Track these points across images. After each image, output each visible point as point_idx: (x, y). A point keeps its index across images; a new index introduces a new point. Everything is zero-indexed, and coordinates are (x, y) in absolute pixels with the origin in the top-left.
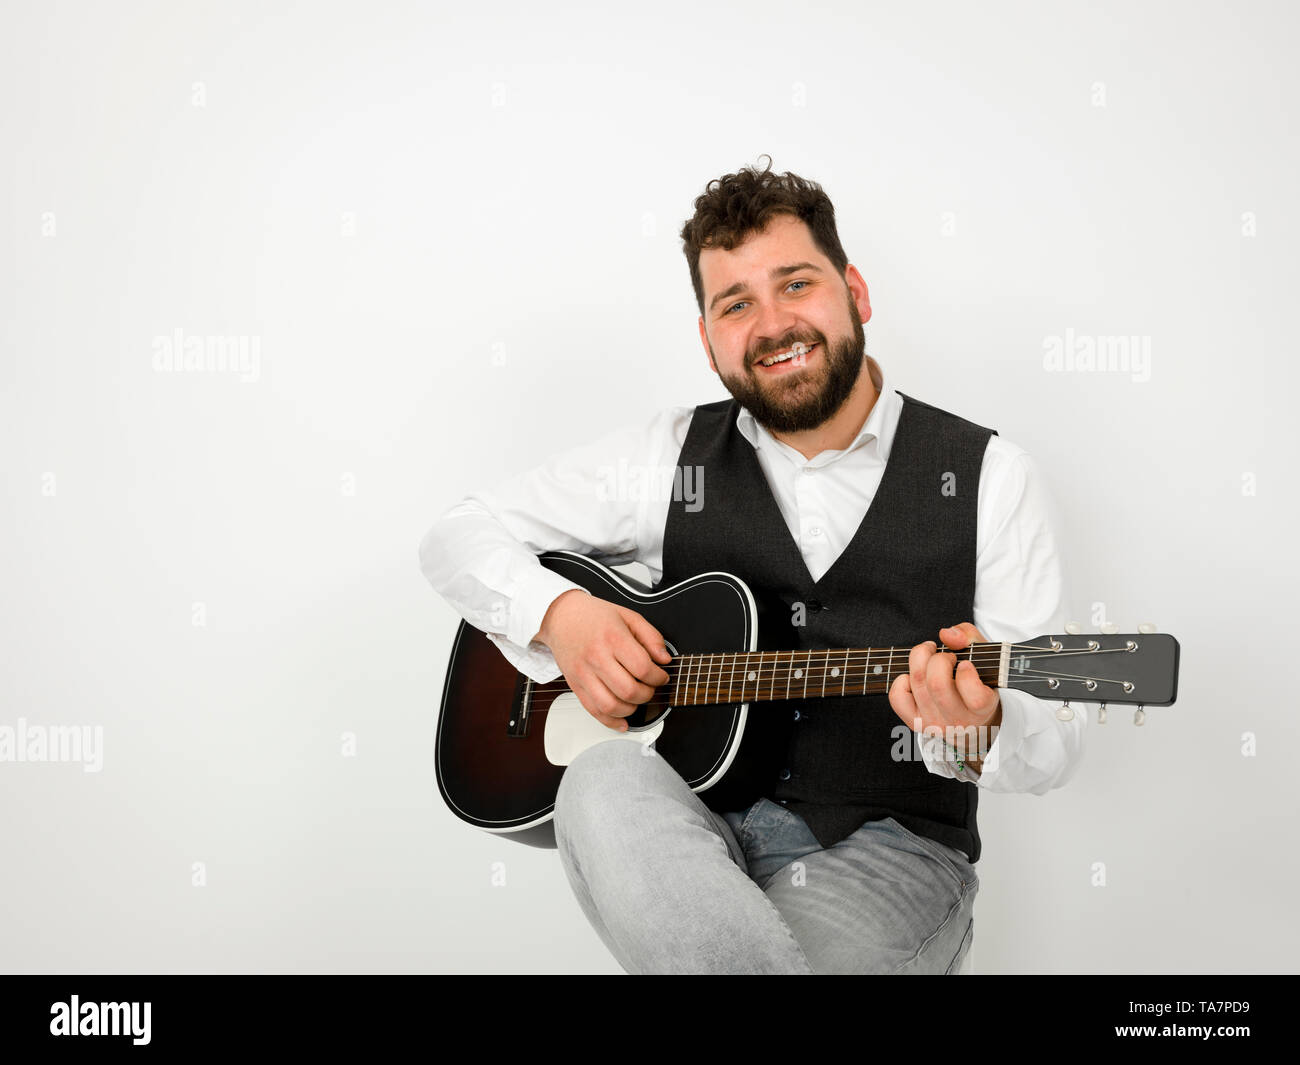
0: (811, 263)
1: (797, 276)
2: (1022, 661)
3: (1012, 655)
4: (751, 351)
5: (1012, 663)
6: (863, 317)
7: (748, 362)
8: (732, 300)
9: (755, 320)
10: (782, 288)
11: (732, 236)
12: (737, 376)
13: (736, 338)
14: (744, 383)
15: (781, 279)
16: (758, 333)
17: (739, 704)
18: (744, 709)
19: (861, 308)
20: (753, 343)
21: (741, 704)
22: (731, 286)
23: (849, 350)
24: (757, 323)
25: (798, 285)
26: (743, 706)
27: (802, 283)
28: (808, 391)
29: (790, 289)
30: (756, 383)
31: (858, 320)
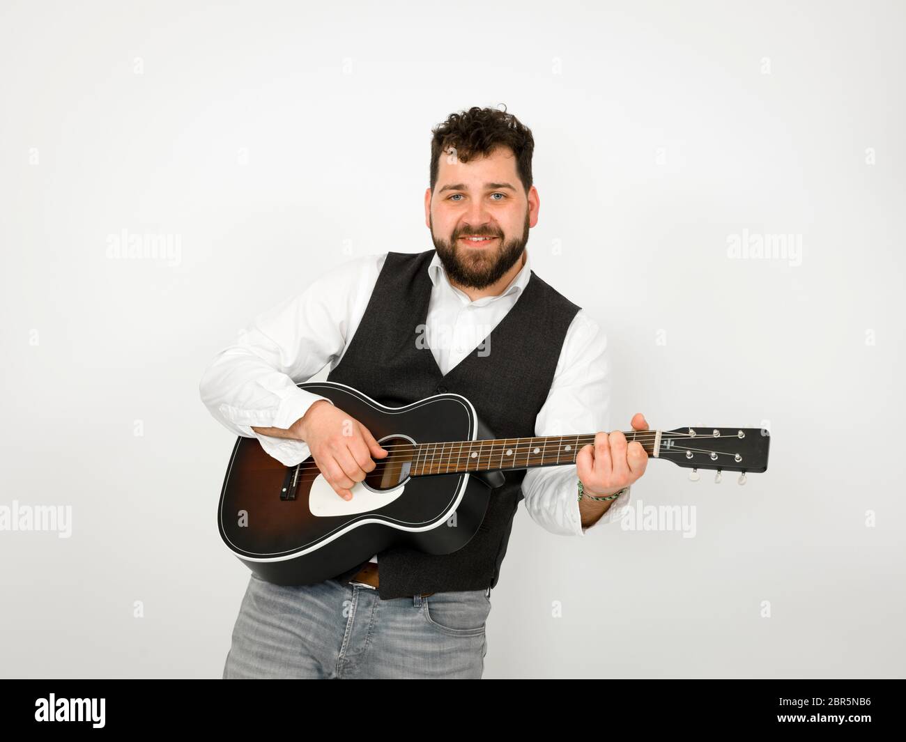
0: (511, 184)
1: (500, 190)
2: (669, 442)
3: (663, 437)
4: (458, 229)
5: (662, 442)
6: (531, 225)
7: (455, 236)
8: (455, 192)
9: (465, 211)
10: (488, 195)
11: (467, 153)
12: (444, 241)
13: (450, 218)
14: (447, 247)
15: (490, 190)
16: (466, 220)
17: (463, 473)
18: (467, 476)
19: (532, 217)
20: (460, 226)
21: (465, 472)
22: (457, 184)
23: (516, 247)
24: (466, 214)
25: (498, 196)
26: (466, 475)
27: (501, 195)
28: (484, 266)
29: (493, 197)
30: (454, 249)
31: (527, 226)
